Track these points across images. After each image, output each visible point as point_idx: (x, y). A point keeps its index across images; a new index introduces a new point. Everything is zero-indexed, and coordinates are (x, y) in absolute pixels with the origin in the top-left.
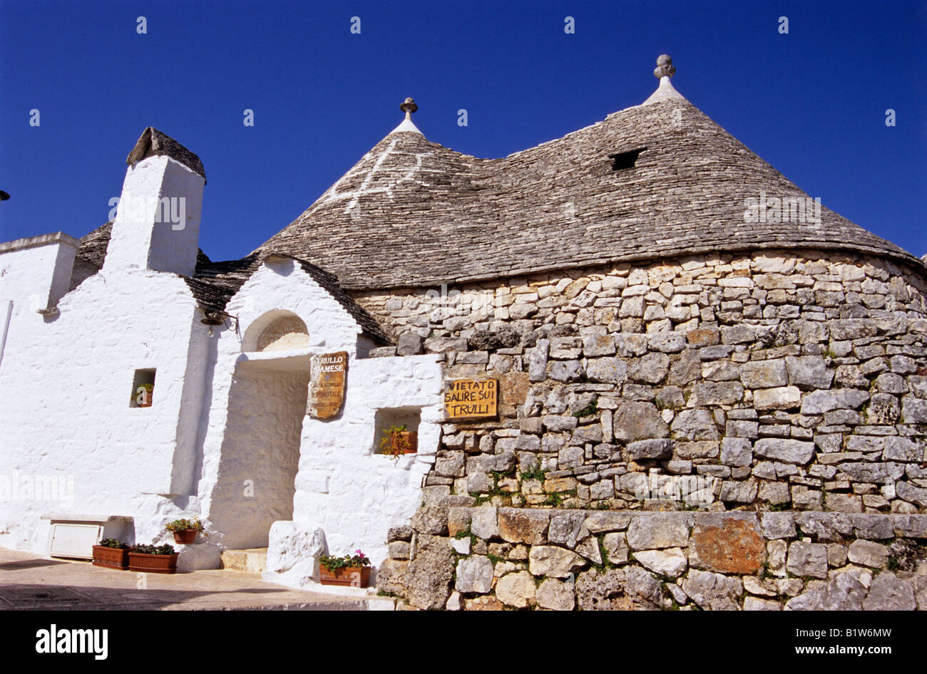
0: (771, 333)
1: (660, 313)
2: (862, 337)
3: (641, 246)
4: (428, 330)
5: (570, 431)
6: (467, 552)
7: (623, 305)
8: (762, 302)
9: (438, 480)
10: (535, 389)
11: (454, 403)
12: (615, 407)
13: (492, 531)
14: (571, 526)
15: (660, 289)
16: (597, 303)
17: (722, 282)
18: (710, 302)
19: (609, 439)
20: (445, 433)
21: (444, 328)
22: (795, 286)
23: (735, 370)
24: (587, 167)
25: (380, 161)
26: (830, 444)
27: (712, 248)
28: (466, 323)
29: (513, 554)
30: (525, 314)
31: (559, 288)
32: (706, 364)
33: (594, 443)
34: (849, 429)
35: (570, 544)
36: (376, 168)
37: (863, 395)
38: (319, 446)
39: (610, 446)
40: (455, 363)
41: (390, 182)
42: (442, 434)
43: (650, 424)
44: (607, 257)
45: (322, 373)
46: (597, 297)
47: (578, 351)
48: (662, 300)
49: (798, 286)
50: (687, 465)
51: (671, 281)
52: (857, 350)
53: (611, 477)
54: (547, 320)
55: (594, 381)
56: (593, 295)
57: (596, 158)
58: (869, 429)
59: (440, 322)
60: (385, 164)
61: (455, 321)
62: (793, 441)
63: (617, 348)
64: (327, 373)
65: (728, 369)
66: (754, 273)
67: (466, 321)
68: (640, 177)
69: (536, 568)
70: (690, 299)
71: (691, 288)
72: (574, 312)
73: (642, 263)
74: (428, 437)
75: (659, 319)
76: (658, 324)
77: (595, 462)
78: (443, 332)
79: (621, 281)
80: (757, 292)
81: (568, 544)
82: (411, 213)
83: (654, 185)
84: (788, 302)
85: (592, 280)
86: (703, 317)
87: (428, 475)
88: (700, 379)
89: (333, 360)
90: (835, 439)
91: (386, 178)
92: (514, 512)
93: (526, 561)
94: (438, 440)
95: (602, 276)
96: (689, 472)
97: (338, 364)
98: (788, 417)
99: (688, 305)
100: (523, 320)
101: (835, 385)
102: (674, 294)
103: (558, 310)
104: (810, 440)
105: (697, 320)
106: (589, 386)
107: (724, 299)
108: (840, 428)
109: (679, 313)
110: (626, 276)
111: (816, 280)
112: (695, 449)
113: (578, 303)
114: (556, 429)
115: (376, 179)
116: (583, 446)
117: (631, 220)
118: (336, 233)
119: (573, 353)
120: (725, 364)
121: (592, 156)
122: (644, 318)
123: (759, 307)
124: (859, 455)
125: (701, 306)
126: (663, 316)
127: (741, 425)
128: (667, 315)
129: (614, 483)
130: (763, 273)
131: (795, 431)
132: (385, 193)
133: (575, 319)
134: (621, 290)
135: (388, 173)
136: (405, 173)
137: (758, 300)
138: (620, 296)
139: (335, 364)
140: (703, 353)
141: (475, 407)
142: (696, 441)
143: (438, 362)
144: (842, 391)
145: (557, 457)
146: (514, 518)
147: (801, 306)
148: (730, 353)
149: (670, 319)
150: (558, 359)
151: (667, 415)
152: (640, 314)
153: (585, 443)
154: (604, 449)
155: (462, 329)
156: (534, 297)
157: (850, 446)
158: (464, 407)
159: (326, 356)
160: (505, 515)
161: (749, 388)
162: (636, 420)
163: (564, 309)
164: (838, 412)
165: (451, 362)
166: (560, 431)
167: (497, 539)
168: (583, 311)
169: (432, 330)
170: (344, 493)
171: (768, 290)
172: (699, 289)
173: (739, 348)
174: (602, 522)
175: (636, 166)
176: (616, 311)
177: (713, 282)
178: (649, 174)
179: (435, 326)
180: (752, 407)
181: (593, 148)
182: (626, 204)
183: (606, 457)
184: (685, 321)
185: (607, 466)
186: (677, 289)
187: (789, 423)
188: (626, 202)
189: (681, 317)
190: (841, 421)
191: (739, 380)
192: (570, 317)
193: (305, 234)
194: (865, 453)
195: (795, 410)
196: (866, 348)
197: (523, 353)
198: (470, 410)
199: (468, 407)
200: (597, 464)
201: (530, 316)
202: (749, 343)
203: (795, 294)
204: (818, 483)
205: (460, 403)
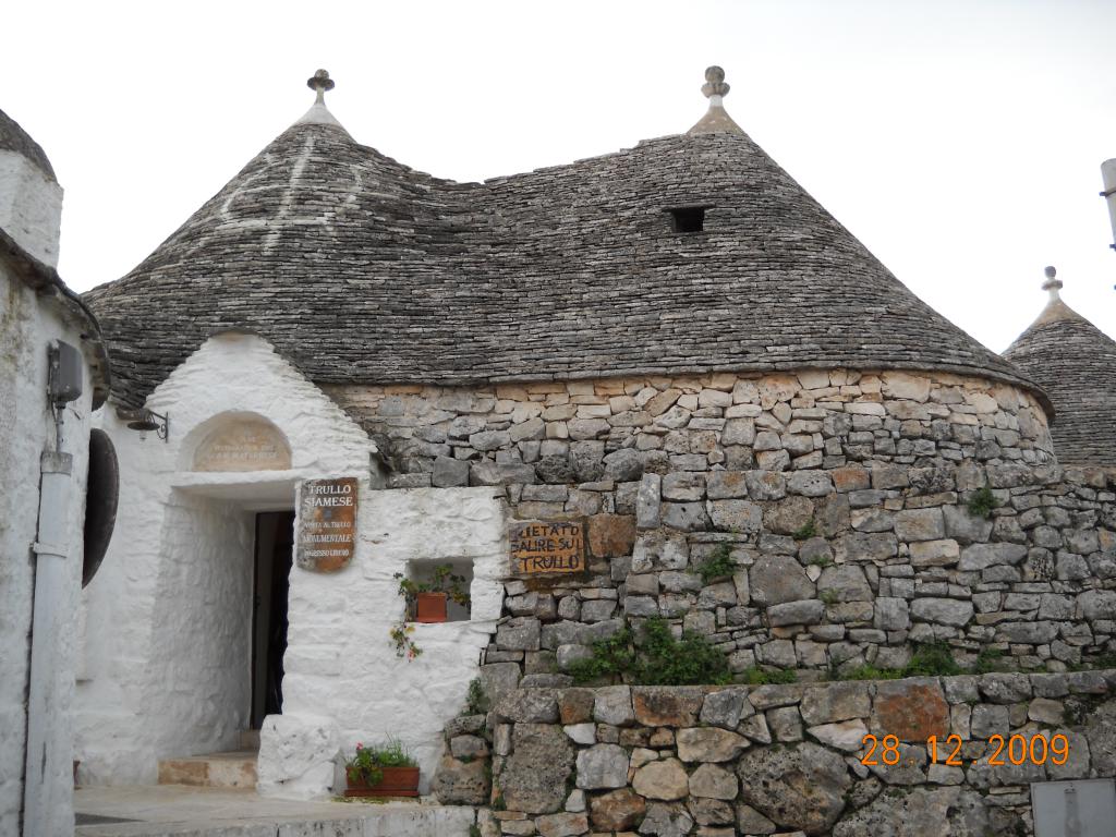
0: (925, 477)
1: (775, 442)
2: (1019, 485)
3: (748, 353)
4: (446, 447)
5: (697, 593)
6: (591, 741)
7: (728, 429)
8: (896, 434)
9: (503, 655)
10: (647, 538)
11: (524, 554)
12: (751, 562)
13: (624, 714)
14: (730, 704)
15: (775, 411)
16: (693, 424)
17: (851, 407)
18: (837, 431)
19: (746, 601)
20: (511, 592)
21: (471, 447)
22: (930, 418)
23: (888, 520)
24: (630, 219)
25: (298, 170)
26: (988, 603)
27: (839, 363)
28: (505, 442)
29: (655, 740)
30: (594, 433)
31: (641, 400)
32: (856, 512)
33: (728, 606)
34: (1006, 587)
35: (732, 724)
36: (294, 182)
37: (1021, 550)
38: (319, 612)
39: (747, 610)
40: (521, 500)
41: (325, 209)
42: (506, 595)
43: (794, 583)
44: (707, 365)
45: (319, 507)
46: (692, 416)
47: (700, 491)
48: (778, 426)
49: (934, 417)
50: (840, 629)
51: (789, 402)
52: (1015, 499)
53: (751, 647)
54: (624, 444)
55: (721, 530)
56: (687, 414)
57: (640, 208)
58: (1027, 587)
59: (465, 438)
60: (307, 176)
61: (489, 436)
62: (951, 601)
63: (749, 489)
64: (326, 507)
65: (880, 518)
66: (886, 398)
67: (505, 437)
68: (715, 249)
69: (686, 754)
70: (813, 427)
71: (812, 413)
72: (661, 434)
73: (750, 375)
74: (486, 598)
75: (774, 450)
76: (772, 456)
77: (729, 628)
78: (470, 452)
79: (724, 398)
80: (890, 423)
81: (729, 723)
82: (371, 264)
83: (738, 263)
84: (923, 437)
85: (684, 393)
86: (829, 451)
87: (487, 649)
88: (852, 530)
89: (335, 489)
90: (994, 598)
91: (317, 202)
92: (654, 690)
93: (673, 748)
94: (501, 603)
95: (699, 389)
96: (842, 637)
97: (345, 495)
98: (945, 573)
99: (810, 434)
100: (589, 442)
101: (994, 539)
102: (792, 419)
103: (638, 430)
104: (969, 599)
105: (820, 453)
106: (719, 536)
107: (853, 429)
108: (998, 586)
109: (799, 443)
110: (729, 391)
111: (952, 411)
112: (845, 611)
113: (666, 422)
114: (677, 589)
115: (300, 201)
116: (714, 611)
117: (720, 312)
118: (258, 286)
119: (694, 494)
120: (878, 512)
121: (631, 203)
122: (755, 447)
123: (892, 440)
124: (1016, 615)
125: (826, 437)
126: (779, 446)
127: (897, 583)
128: (785, 444)
129: (754, 652)
130: (895, 399)
131: (955, 590)
132: (321, 226)
133: (664, 443)
134: (724, 409)
135: (318, 193)
136: (343, 195)
137: (890, 432)
138: (723, 417)
139: (340, 496)
140: (853, 498)
141: (553, 559)
142: (847, 602)
143: (495, 498)
144: (1000, 545)
145: (682, 624)
146: (655, 698)
147: (937, 442)
148: (883, 500)
149: (787, 449)
150: (674, 501)
151: (814, 572)
152: (749, 442)
153: (718, 606)
154: (740, 613)
155: (498, 449)
156: (604, 411)
157: (1008, 604)
158: (538, 560)
159: (322, 483)
160: (641, 695)
161: (904, 541)
162: (776, 579)
163: (647, 429)
164: (997, 568)
165: (515, 499)
166: (683, 592)
167: (631, 724)
168: (675, 433)
169: (452, 447)
170: (365, 675)
171: (901, 420)
172: (823, 414)
173: (891, 494)
174: (769, 697)
175: (706, 229)
176: (718, 436)
177: (840, 406)
178: (727, 246)
179: (457, 443)
180: (908, 563)
181: (630, 191)
182: (708, 287)
183: (742, 623)
184: (805, 454)
185: (746, 632)
186: (797, 413)
187: (947, 581)
188: (705, 284)
189: (801, 448)
190: (998, 578)
191: (892, 530)
192: (656, 440)
193: (202, 281)
194: (1023, 612)
195: (953, 566)
196: (1023, 498)
197: (615, 488)
198: (547, 564)
199: (544, 559)
200: (732, 632)
201: (601, 436)
202: (902, 488)
203: (931, 426)
204: (976, 646)
205: (532, 553)
